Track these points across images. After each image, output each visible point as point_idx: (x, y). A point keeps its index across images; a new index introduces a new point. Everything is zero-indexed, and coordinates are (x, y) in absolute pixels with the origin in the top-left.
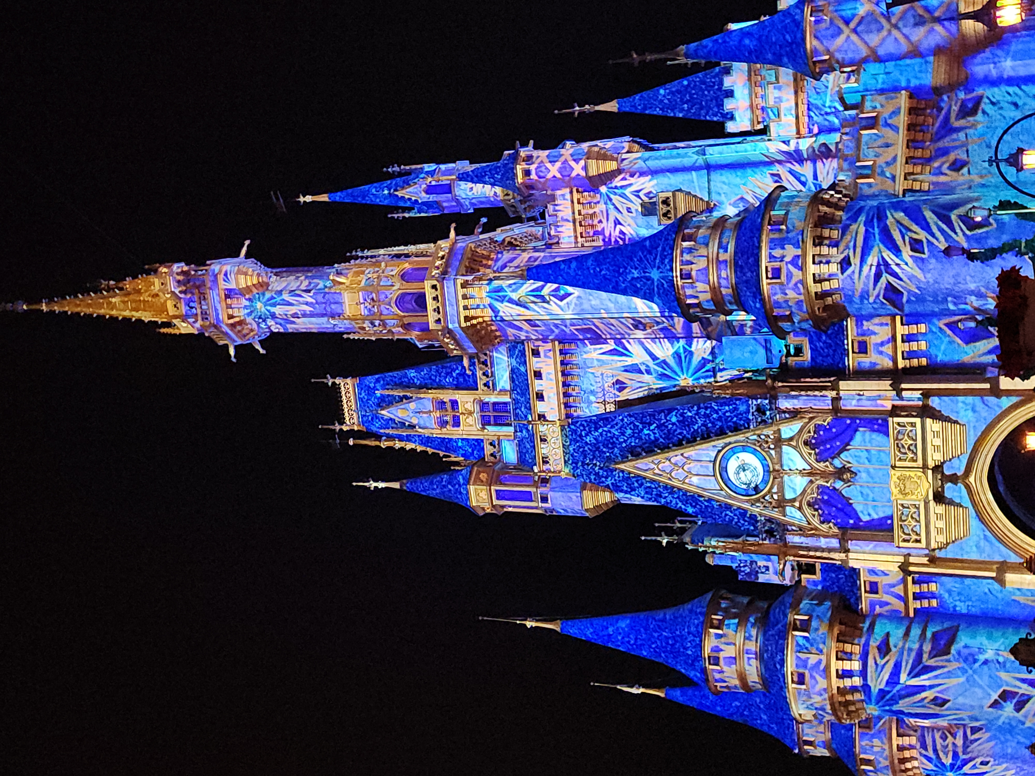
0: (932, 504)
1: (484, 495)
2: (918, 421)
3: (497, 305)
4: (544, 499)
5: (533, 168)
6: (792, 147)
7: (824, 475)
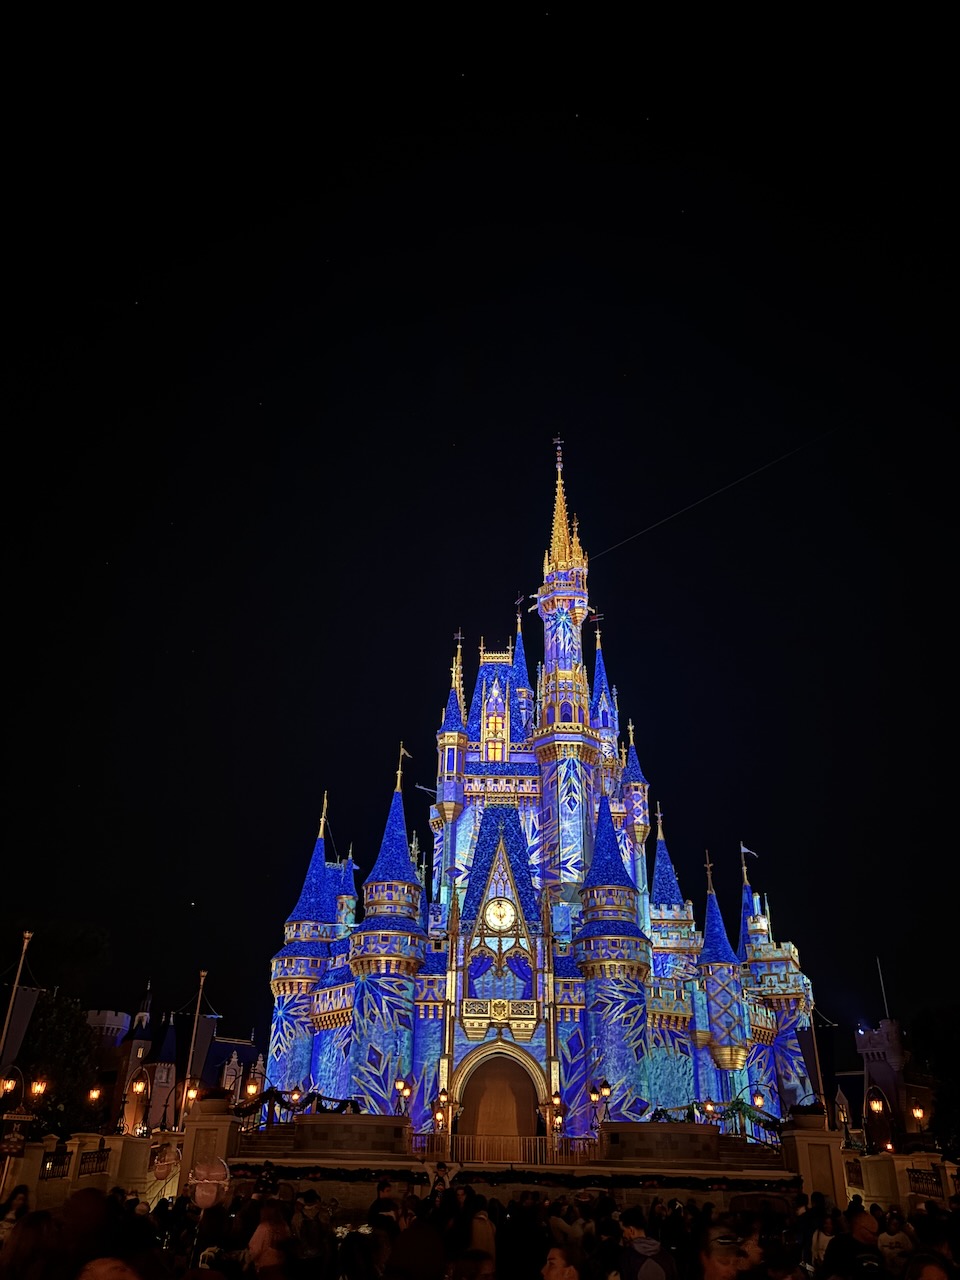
0: (488, 1021)
1: (451, 740)
2: (535, 1016)
4: (449, 778)
5: (639, 792)
7: (500, 960)
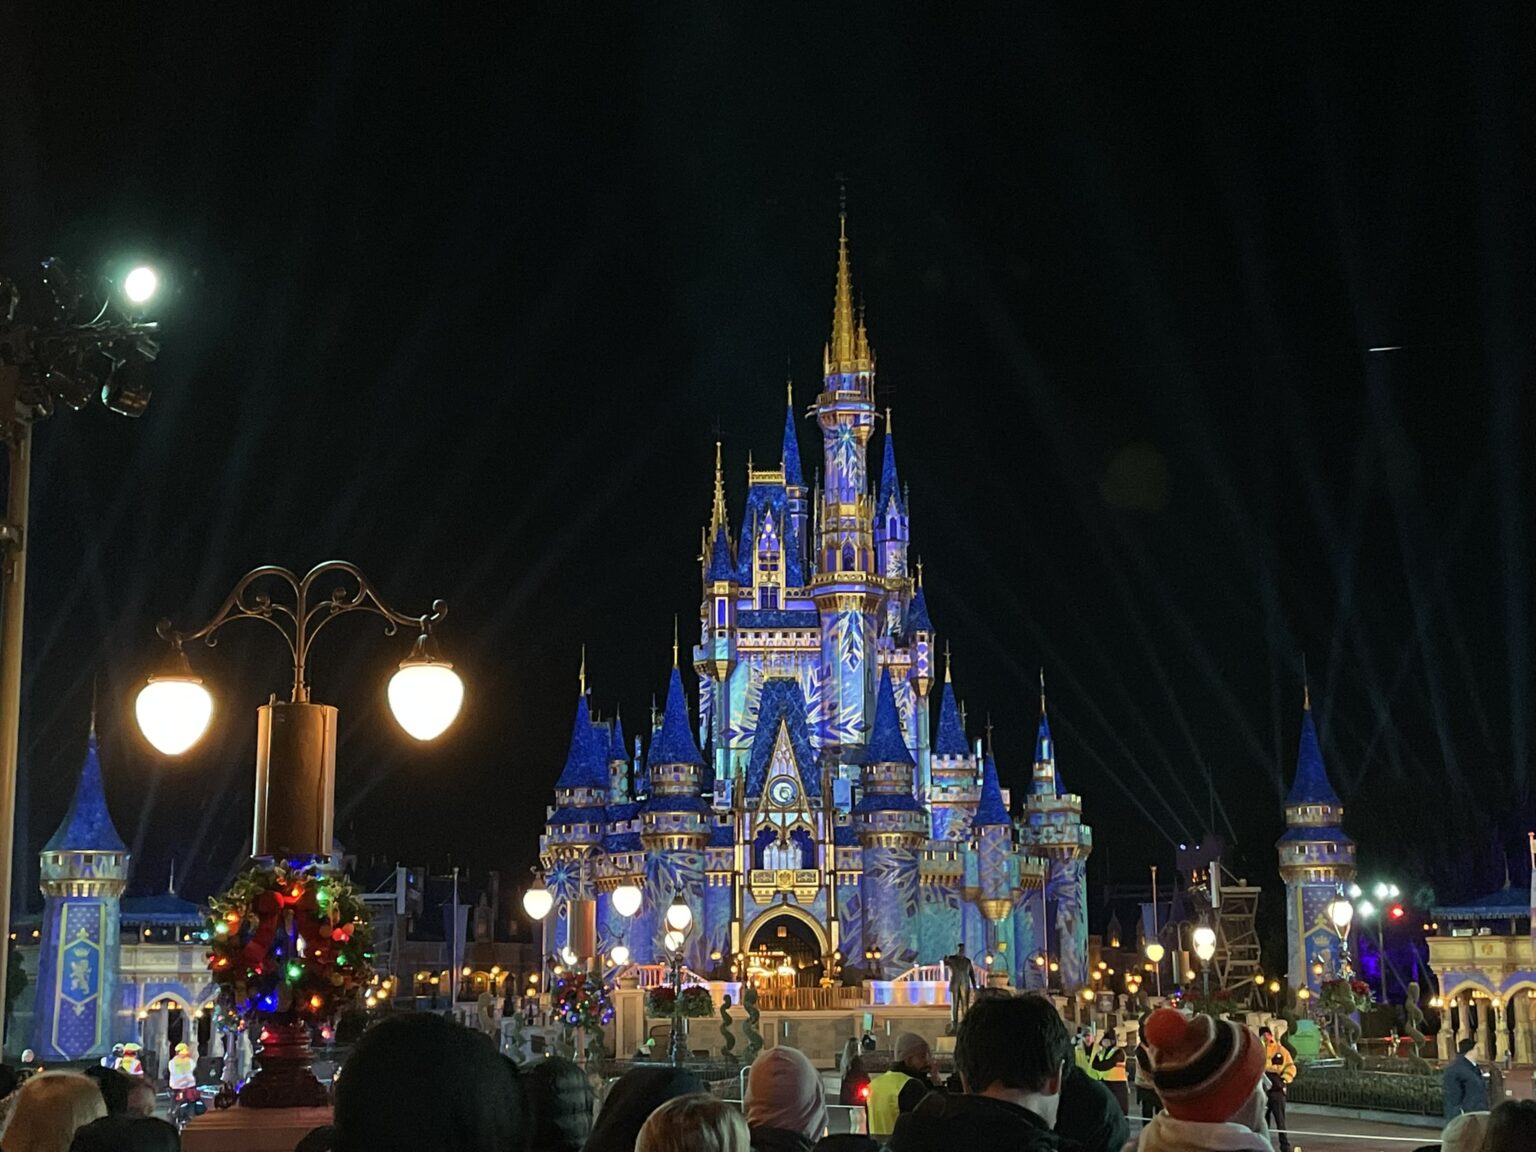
0: (775, 889)
1: (722, 591)
2: (817, 883)
3: (848, 617)
4: (721, 634)
5: (925, 643)
6: (927, 800)
